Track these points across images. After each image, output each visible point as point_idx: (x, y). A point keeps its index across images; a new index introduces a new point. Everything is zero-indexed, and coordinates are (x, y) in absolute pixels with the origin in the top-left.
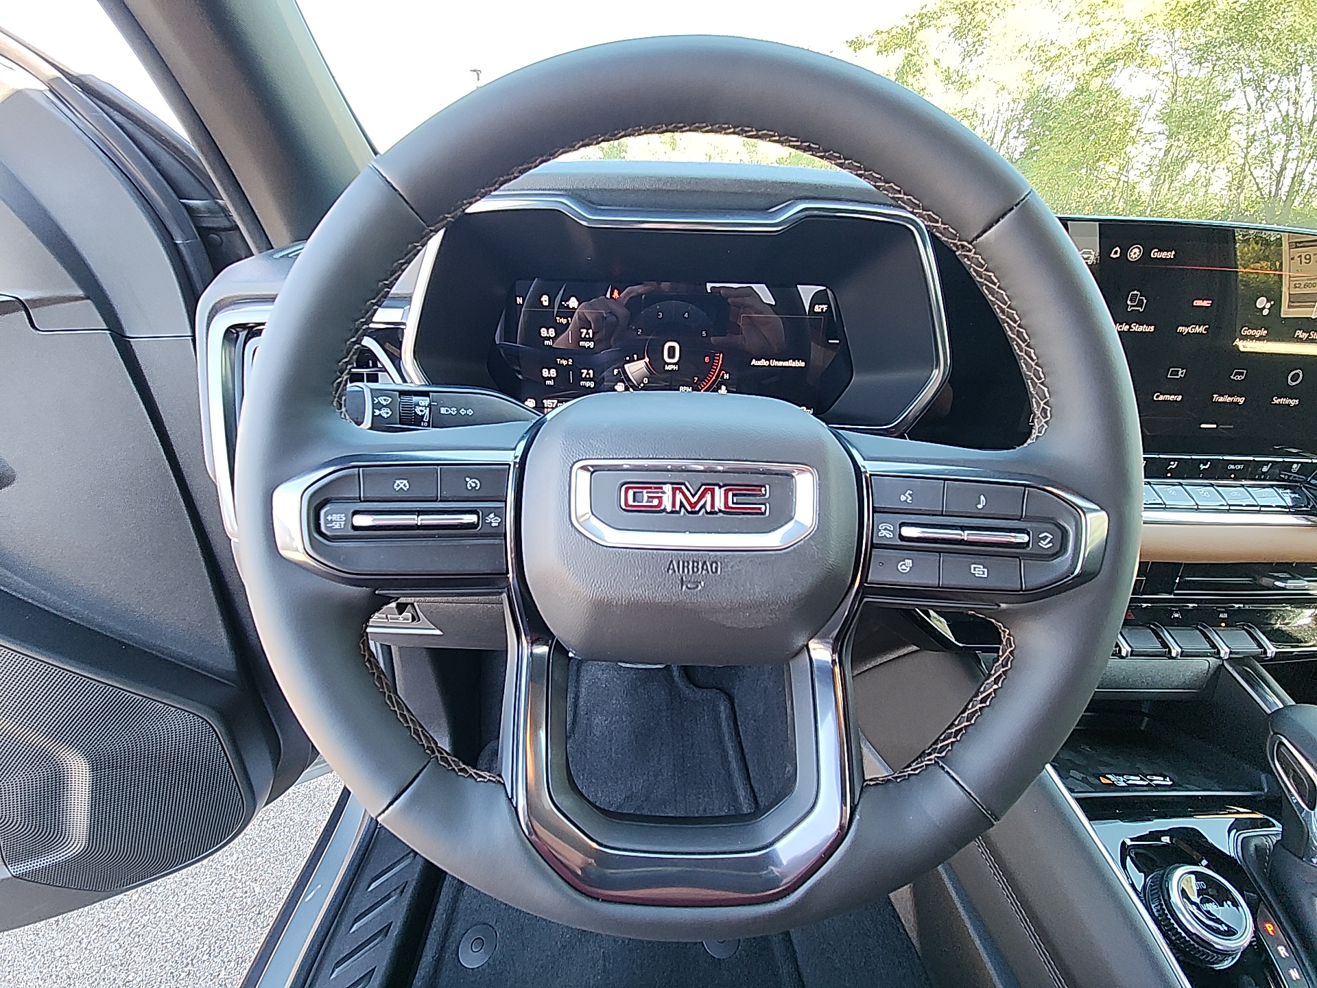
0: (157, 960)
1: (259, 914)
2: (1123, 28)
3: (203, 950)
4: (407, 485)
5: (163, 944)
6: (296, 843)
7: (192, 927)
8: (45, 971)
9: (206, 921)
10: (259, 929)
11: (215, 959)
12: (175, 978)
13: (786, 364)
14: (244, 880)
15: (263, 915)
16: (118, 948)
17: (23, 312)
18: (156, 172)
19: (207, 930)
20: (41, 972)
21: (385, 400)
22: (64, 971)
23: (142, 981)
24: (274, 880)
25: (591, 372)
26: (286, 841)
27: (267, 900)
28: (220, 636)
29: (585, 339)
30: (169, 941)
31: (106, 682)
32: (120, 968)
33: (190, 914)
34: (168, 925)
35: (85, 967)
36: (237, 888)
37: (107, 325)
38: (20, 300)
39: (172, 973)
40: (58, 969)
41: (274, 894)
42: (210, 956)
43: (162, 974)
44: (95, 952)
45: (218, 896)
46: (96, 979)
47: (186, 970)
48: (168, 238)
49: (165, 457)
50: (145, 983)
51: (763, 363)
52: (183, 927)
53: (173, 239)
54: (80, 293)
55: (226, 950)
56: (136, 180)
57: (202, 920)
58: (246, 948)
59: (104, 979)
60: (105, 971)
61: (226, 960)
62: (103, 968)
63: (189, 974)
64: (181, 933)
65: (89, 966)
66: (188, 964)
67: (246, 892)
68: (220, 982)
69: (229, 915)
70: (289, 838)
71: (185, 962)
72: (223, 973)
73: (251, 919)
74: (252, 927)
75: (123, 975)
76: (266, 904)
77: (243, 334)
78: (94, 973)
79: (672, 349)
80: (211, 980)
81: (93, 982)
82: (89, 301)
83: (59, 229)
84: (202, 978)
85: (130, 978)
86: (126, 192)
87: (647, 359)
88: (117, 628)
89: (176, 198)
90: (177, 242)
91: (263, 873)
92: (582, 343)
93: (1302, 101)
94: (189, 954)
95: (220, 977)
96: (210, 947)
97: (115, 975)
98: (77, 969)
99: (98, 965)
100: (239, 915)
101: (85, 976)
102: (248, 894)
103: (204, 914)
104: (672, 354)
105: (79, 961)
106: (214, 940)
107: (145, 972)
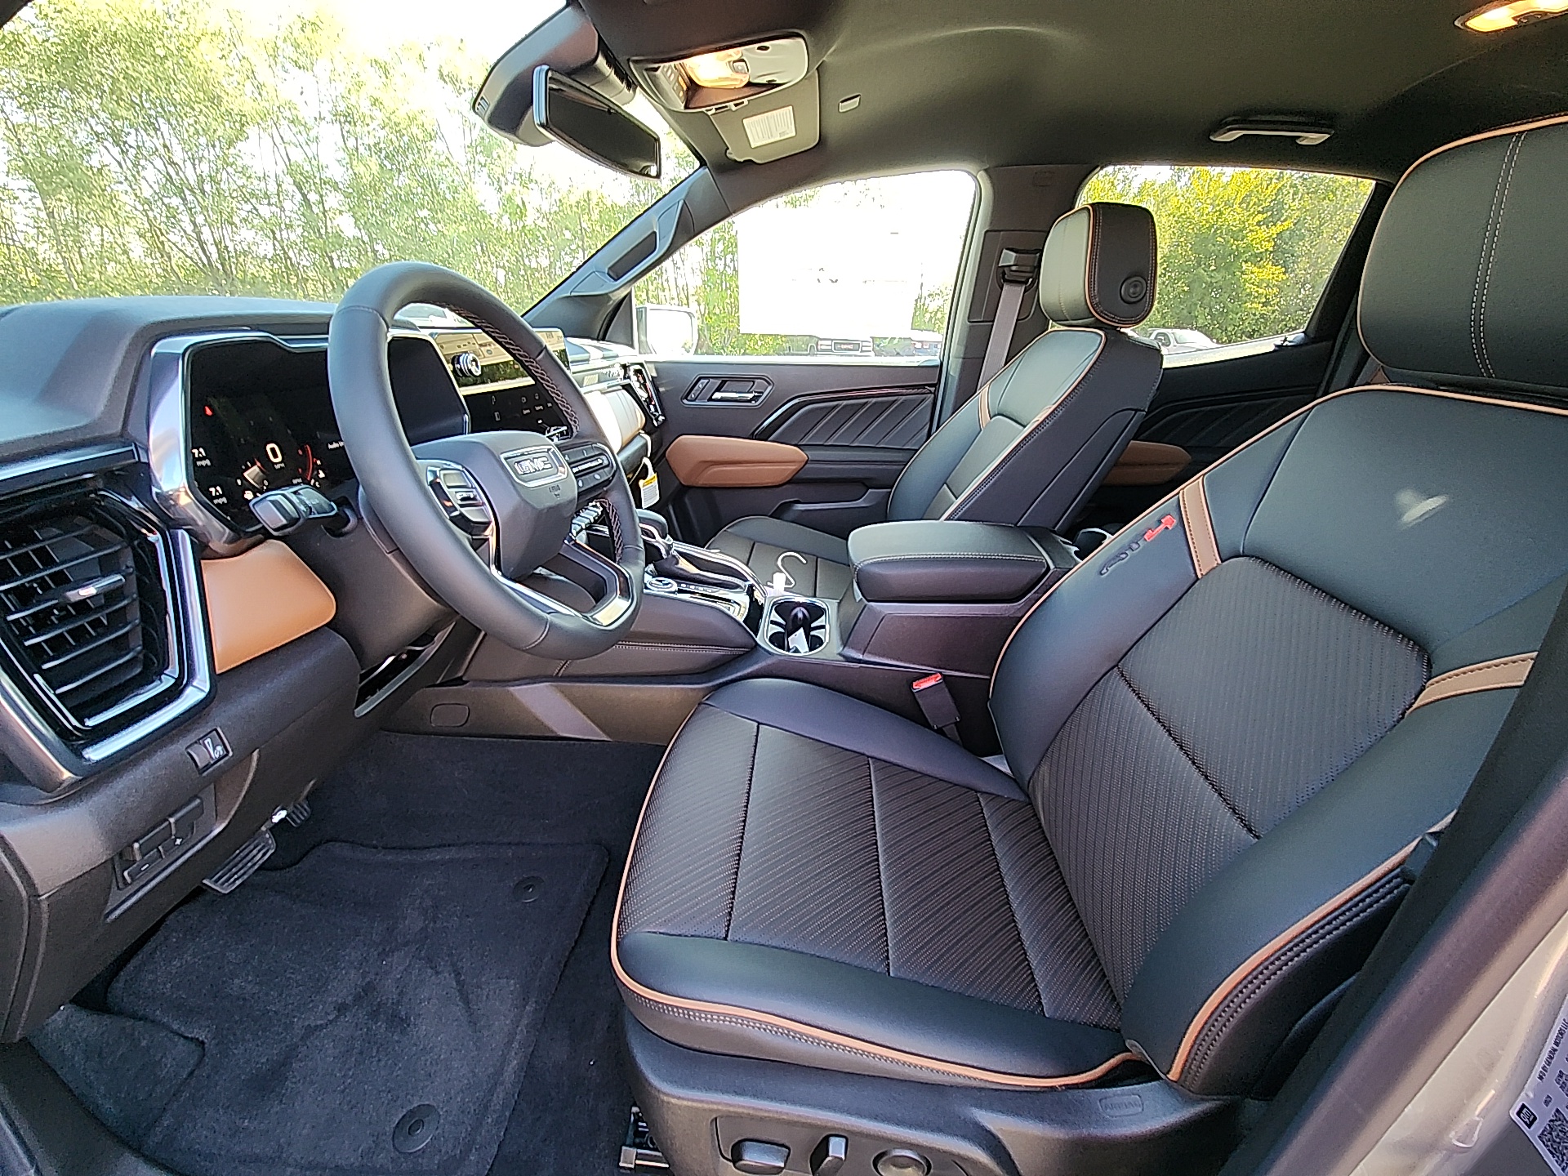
25: (218, 488)
29: (200, 459)
79: (273, 450)
87: (259, 464)
92: (199, 463)
93: (177, 160)
104: (275, 453)
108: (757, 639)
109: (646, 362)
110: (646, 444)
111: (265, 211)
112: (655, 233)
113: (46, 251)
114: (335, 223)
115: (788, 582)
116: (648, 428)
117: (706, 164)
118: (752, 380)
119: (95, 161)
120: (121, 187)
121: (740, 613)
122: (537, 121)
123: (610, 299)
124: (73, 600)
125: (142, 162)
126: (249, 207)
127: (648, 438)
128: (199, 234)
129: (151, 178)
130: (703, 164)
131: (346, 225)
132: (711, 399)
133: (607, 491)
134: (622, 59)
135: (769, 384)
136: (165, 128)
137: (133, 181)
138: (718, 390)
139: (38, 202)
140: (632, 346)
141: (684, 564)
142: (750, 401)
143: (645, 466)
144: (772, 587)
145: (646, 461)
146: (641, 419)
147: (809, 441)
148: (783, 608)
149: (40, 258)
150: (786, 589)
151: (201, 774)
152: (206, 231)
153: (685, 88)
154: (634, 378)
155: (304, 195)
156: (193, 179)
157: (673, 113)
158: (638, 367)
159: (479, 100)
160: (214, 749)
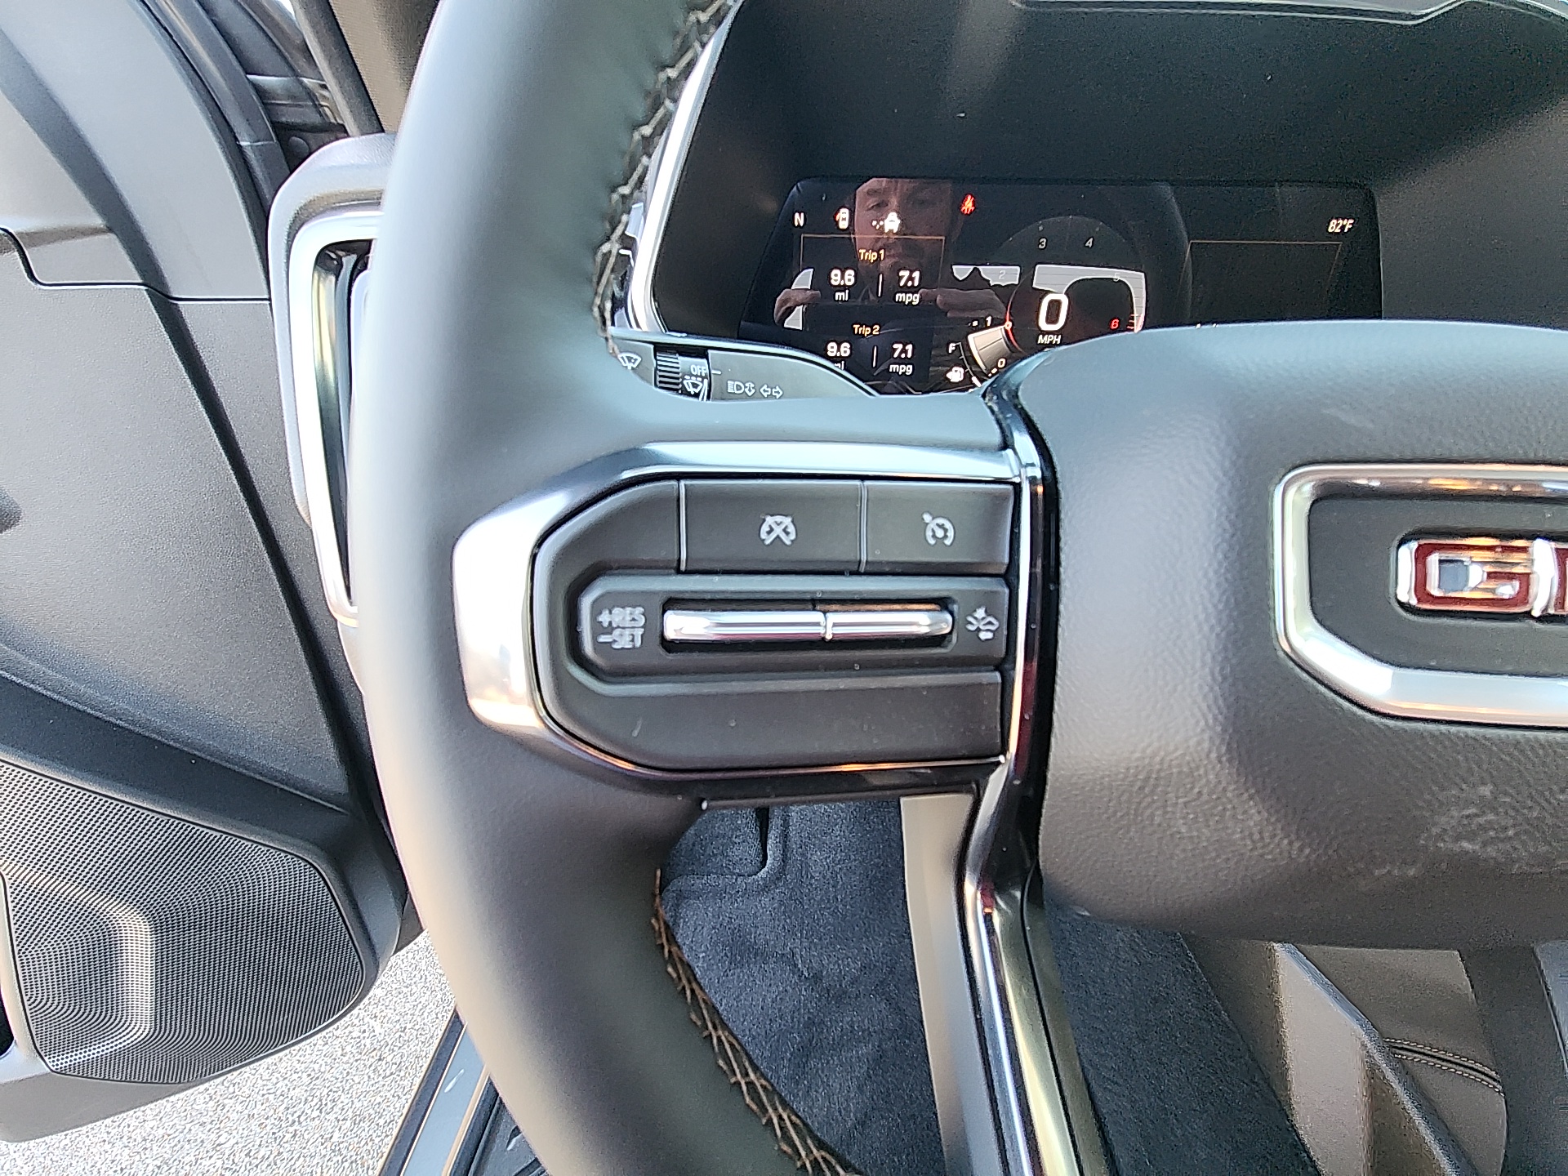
0: (256, 1116)
1: (380, 1060)
3: (313, 1104)
4: (791, 529)
5: (263, 1095)
6: (422, 972)
7: (300, 1074)
8: (113, 1132)
9: (316, 1067)
10: (380, 1078)
11: (327, 1117)
12: (278, 1142)
14: (361, 1016)
15: (384, 1062)
16: (207, 1099)
17: (16, 253)
18: (209, 23)
19: (318, 1078)
20: (108, 1133)
21: (630, 359)
22: (138, 1131)
23: (237, 1143)
24: (398, 1018)
25: (910, 347)
26: (410, 969)
27: (390, 1043)
28: (327, 747)
29: (905, 289)
30: (271, 1091)
31: (169, 813)
32: (209, 1126)
33: (297, 1058)
34: (270, 1071)
35: (166, 1125)
36: (353, 1025)
37: (142, 276)
38: (10, 234)
39: (274, 1133)
40: (131, 1129)
41: (397, 1035)
42: (321, 1112)
43: (262, 1135)
44: (178, 1106)
45: (331, 1035)
46: (179, 1141)
47: (291, 1129)
48: (230, 138)
49: (238, 488)
50: (240, 1145)
52: (289, 1073)
53: (236, 139)
54: (98, 221)
55: (341, 1106)
56: (178, 35)
57: (312, 1065)
58: (365, 1104)
59: (189, 1141)
60: (190, 1130)
61: (341, 1118)
62: (188, 1126)
63: (294, 1136)
64: (286, 1081)
65: (171, 1124)
66: (294, 1122)
67: (364, 1031)
68: (333, 1147)
69: (345, 1059)
70: (414, 966)
71: (290, 1119)
72: (336, 1135)
73: (371, 1066)
74: (372, 1076)
75: (213, 1136)
76: (388, 1048)
77: (349, 261)
78: (177, 1134)
80: (322, 1144)
81: (176, 1145)
82: (112, 236)
83: (66, 118)
84: (312, 1141)
85: (222, 1140)
86: (163, 53)
87: (1008, 325)
88: (184, 733)
89: (243, 73)
90: (242, 143)
91: (384, 1007)
92: (899, 296)
94: (295, 1109)
95: (332, 1140)
96: (321, 1100)
97: (204, 1136)
98: (155, 1128)
99: (183, 1123)
100: (357, 1061)
101: (166, 1137)
102: (366, 1035)
103: (314, 1058)
105: (158, 1118)
106: (326, 1091)
107: (241, 1132)
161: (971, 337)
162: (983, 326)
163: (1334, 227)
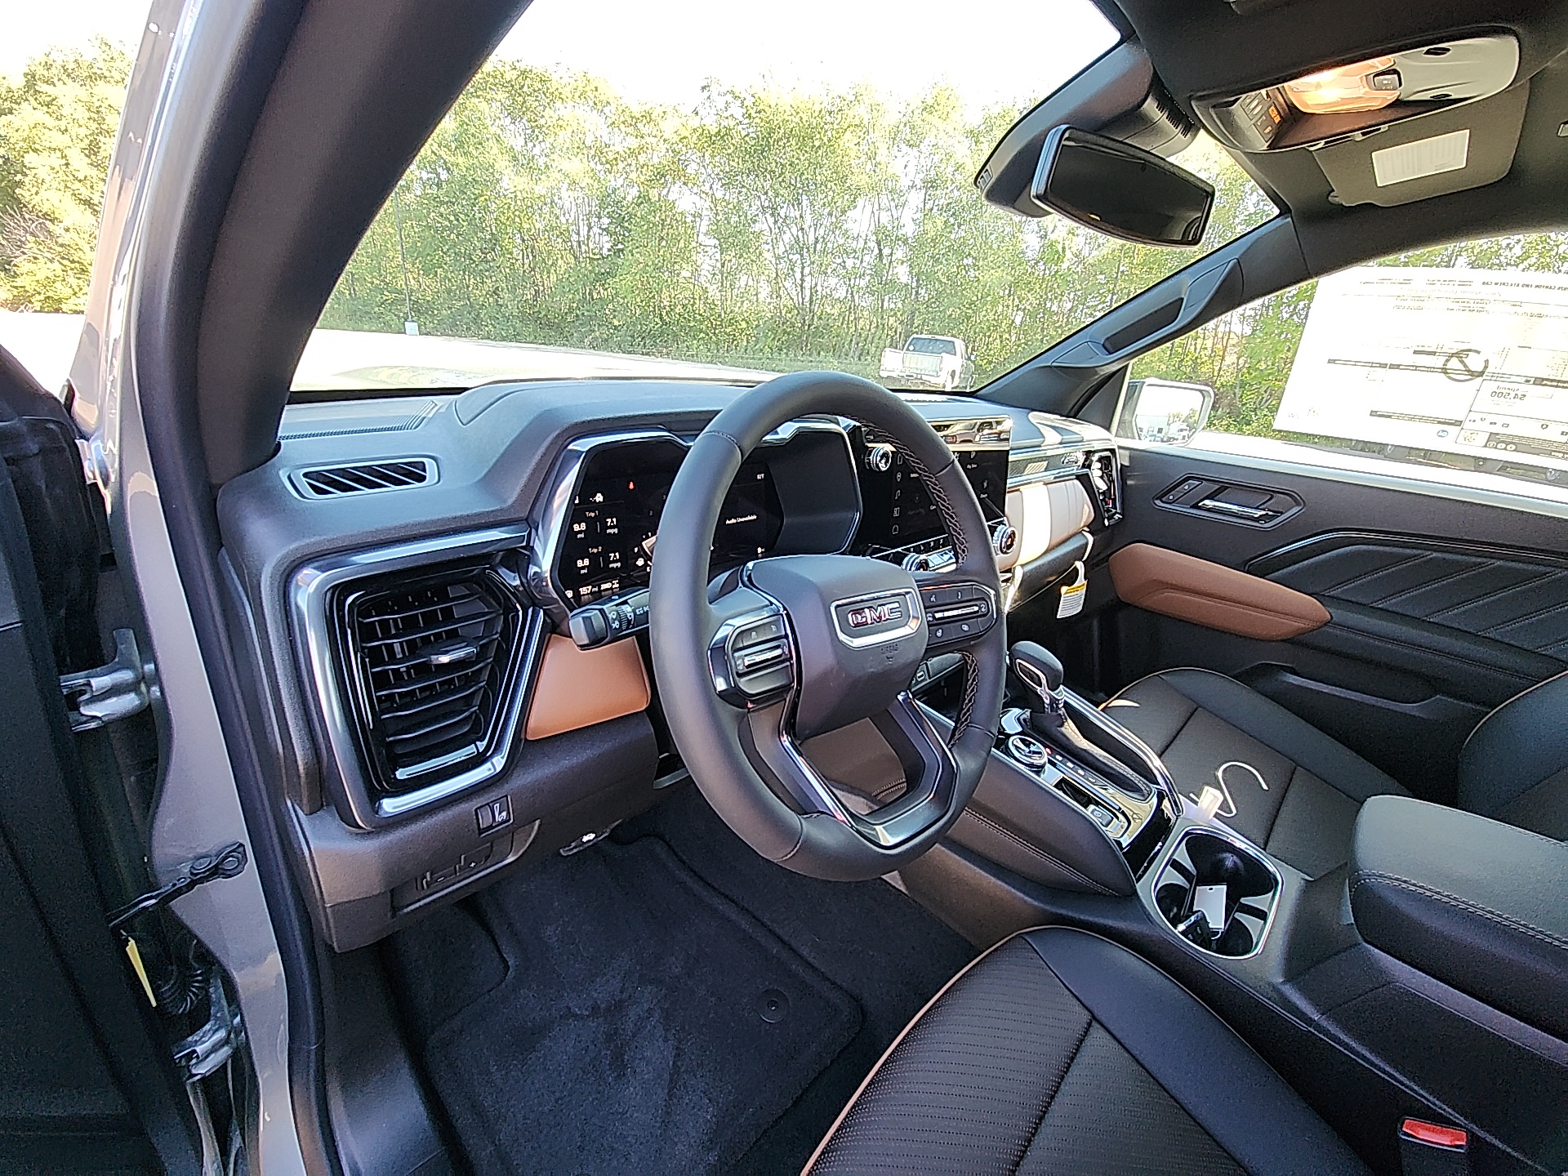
2: (663, 147)
13: (746, 519)
25: (617, 554)
51: (733, 521)
93: (806, 227)
108: (1138, 886)
109: (1120, 447)
110: (1087, 544)
111: (850, 263)
112: (1182, 299)
113: (713, 291)
114: (895, 271)
115: (1224, 806)
116: (1094, 527)
117: (1290, 211)
118: (1272, 493)
119: (757, 227)
120: (767, 247)
121: (1123, 834)
122: (1033, 192)
123: (1096, 373)
124: (435, 663)
125: (785, 228)
126: (839, 261)
127: (1091, 539)
128: (802, 280)
129: (787, 240)
130: (1285, 211)
131: (902, 273)
132: (1195, 506)
133: (972, 646)
134: (1179, 99)
135: (1298, 504)
136: (805, 203)
137: (774, 243)
138: (1210, 497)
139: (718, 256)
140: (1108, 429)
141: (1070, 730)
142: (1257, 520)
143: (1076, 570)
144: (1196, 803)
145: (1079, 565)
146: (1087, 513)
147: (1342, 592)
148: (1204, 846)
149: (710, 295)
150: (1217, 816)
151: (480, 834)
152: (808, 279)
153: (1277, 119)
154: (1096, 465)
155: (880, 250)
156: (812, 239)
157: (1253, 156)
158: (1107, 453)
159: (982, 174)
160: (500, 813)
161: (643, 543)
162: (648, 537)
163: (759, 477)
